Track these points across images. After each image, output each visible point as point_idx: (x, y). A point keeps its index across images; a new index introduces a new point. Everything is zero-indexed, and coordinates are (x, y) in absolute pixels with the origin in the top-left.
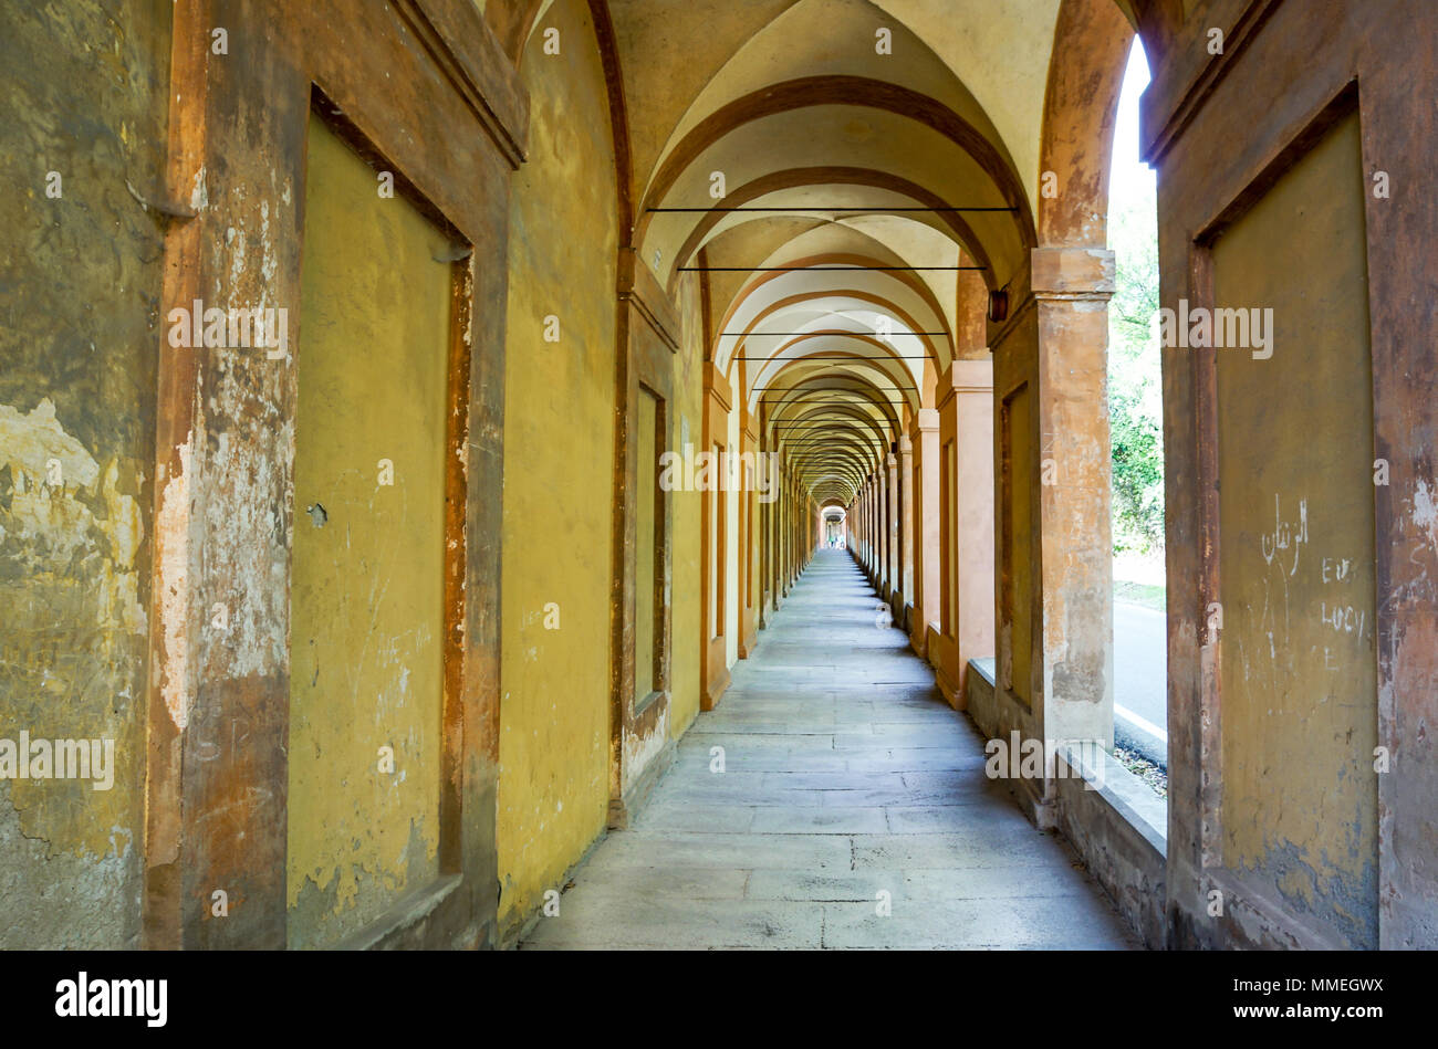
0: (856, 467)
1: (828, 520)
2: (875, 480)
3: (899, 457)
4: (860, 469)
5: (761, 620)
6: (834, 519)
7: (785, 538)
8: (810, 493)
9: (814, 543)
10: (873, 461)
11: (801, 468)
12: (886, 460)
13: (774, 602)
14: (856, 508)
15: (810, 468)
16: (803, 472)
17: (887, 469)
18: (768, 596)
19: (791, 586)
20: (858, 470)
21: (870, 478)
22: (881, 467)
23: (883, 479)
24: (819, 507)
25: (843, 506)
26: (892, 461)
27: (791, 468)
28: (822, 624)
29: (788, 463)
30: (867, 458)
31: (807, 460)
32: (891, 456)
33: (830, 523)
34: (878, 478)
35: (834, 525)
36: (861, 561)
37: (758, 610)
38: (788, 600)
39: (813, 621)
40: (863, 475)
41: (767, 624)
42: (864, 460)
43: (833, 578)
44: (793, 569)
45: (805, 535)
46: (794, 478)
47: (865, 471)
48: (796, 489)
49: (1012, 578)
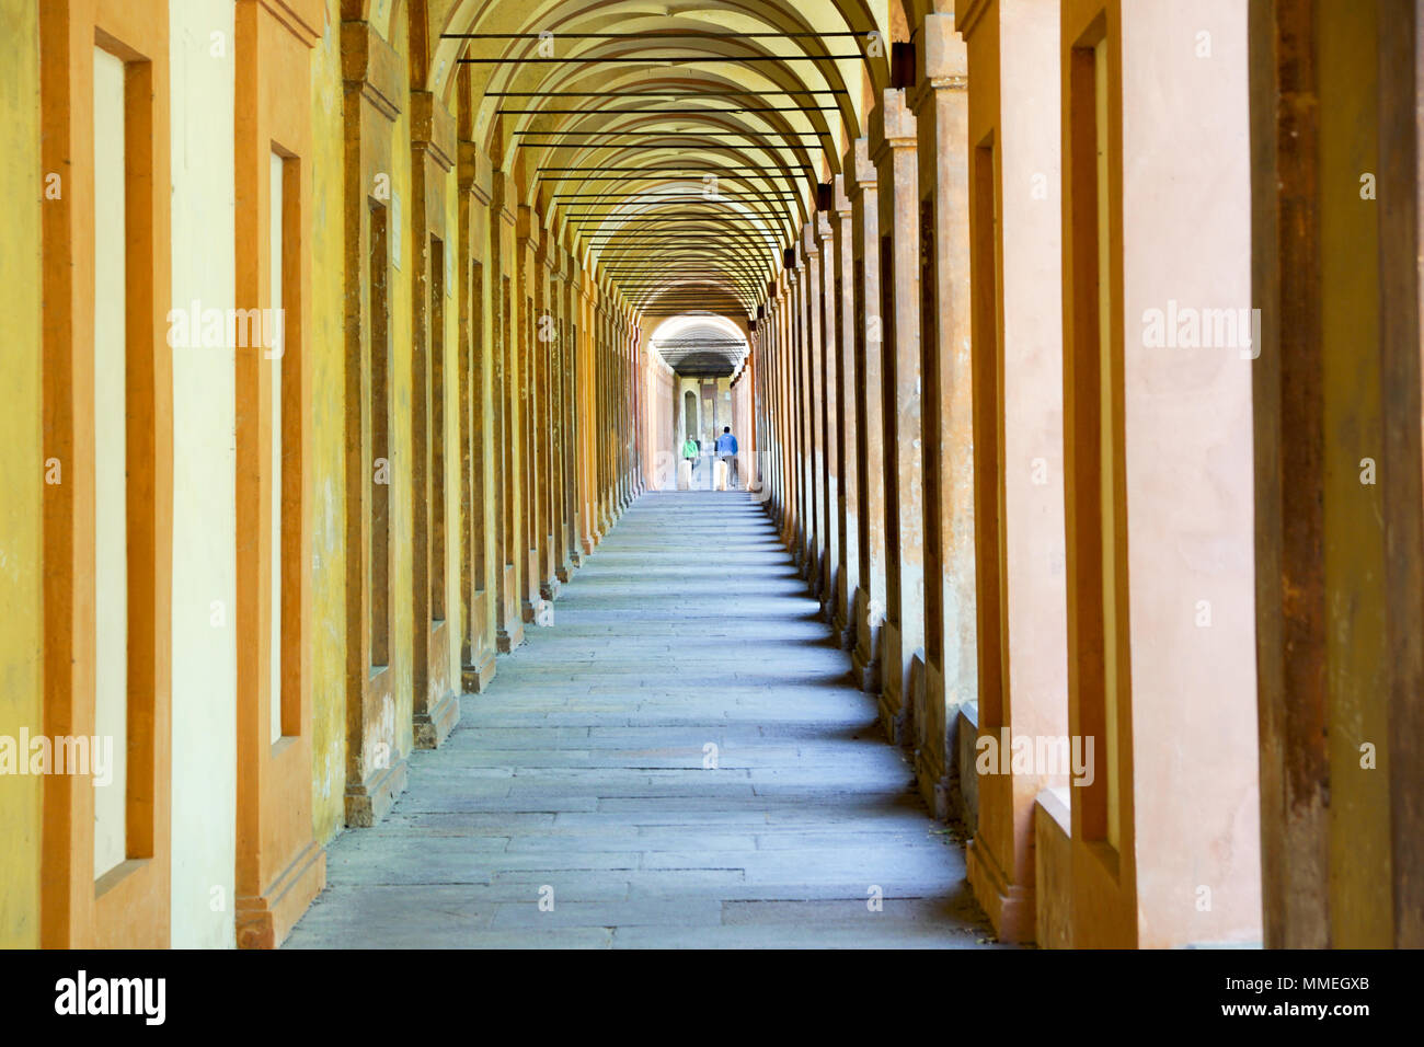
0: (770, 150)
1: (682, 370)
2: (843, 204)
3: (923, 104)
4: (790, 157)
5: (354, 786)
6: (704, 366)
7: (472, 445)
8: (592, 258)
9: (617, 469)
10: (834, 121)
11: (544, 157)
12: (877, 117)
13: (420, 713)
14: (783, 319)
15: (581, 158)
16: (551, 174)
17: (882, 154)
18: (384, 686)
19: (503, 643)
20: (782, 165)
21: (824, 196)
22: (862, 146)
23: (871, 199)
24: (636, 318)
25: (736, 312)
26: (902, 123)
27: (497, 154)
28: (609, 799)
29: (480, 132)
30: (812, 111)
31: (569, 123)
32: (895, 98)
33: (690, 384)
34: (854, 192)
35: (708, 392)
36: (800, 536)
37: (338, 745)
38: (484, 705)
39: (579, 791)
40: (803, 184)
41: (380, 806)
42: (799, 122)
43: (684, 608)
44: (513, 574)
45: (568, 435)
46: (510, 202)
47: (807, 167)
48: (522, 241)
49: (1322, 603)
